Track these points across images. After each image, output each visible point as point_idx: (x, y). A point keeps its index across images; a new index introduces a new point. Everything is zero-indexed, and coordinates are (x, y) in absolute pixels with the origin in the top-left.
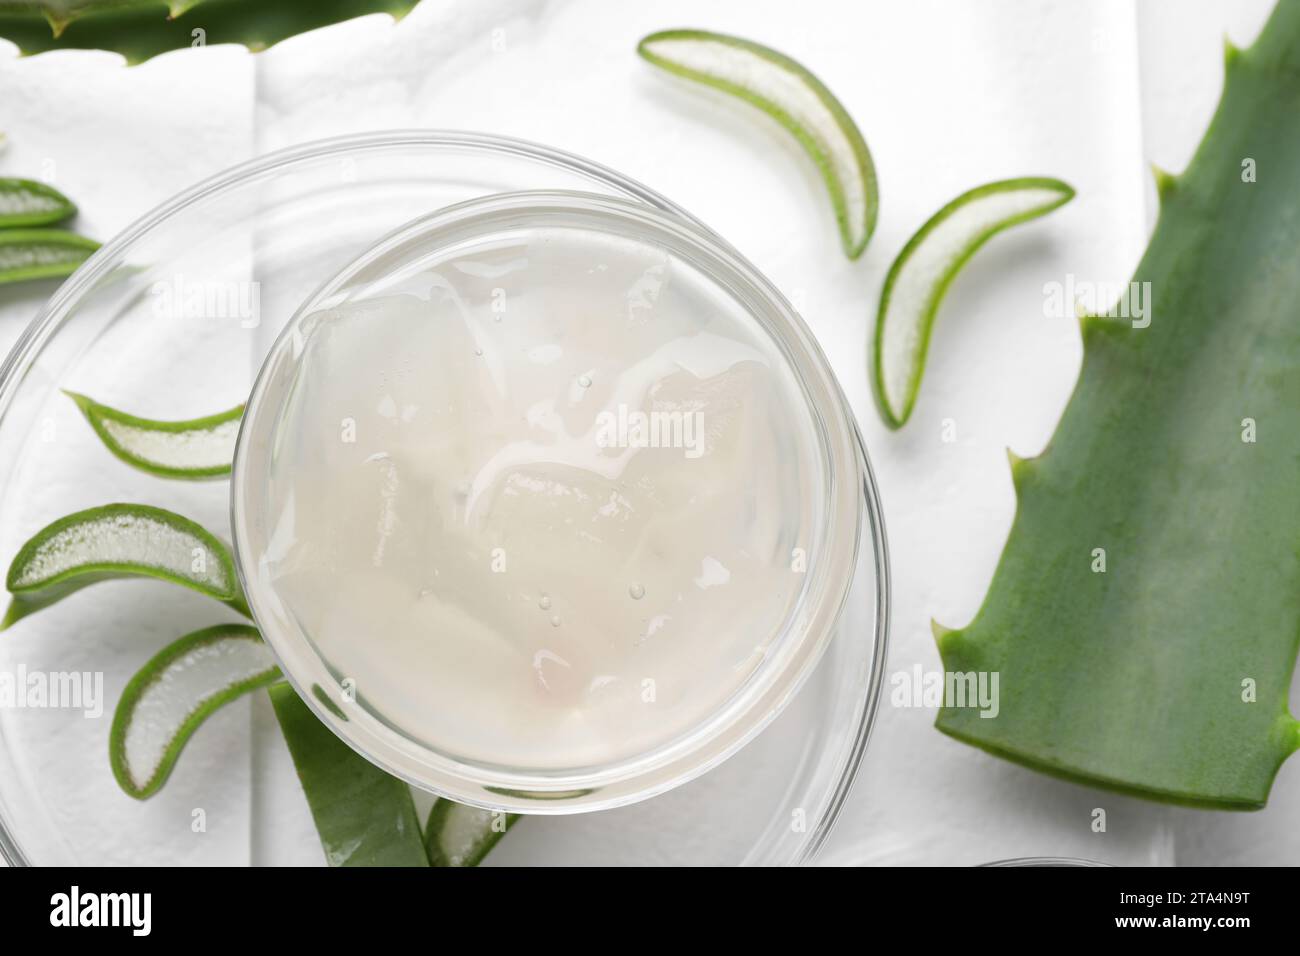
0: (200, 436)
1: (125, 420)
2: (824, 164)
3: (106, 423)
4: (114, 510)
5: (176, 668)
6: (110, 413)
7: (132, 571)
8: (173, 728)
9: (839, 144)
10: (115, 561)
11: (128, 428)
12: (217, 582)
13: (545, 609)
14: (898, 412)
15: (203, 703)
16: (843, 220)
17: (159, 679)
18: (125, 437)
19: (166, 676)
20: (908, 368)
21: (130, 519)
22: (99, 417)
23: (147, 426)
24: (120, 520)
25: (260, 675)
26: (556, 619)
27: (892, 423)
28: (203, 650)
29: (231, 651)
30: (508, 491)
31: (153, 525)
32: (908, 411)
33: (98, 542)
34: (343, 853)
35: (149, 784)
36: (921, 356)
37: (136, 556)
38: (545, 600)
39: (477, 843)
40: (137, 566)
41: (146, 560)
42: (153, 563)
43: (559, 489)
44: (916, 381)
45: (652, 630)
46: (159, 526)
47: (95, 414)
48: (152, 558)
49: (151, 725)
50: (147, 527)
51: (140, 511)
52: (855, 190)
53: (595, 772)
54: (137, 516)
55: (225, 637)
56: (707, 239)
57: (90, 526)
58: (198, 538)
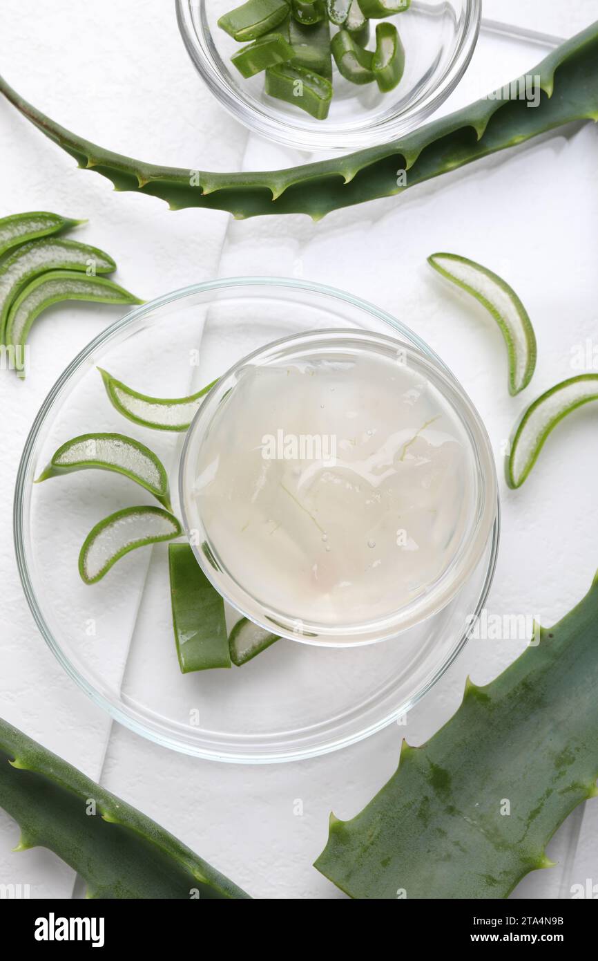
0: (163, 408)
1: (127, 391)
2: (511, 344)
3: (116, 389)
4: (114, 436)
5: (122, 522)
6: (119, 385)
7: (115, 469)
8: (113, 552)
9: (521, 335)
10: (109, 462)
11: (127, 395)
12: (158, 486)
13: (324, 541)
14: (516, 481)
15: (131, 543)
16: (512, 375)
17: (112, 526)
18: (124, 399)
19: (116, 525)
20: (526, 459)
21: (121, 443)
22: (113, 386)
23: (137, 396)
24: (116, 442)
25: (163, 536)
26: (328, 548)
27: (512, 484)
28: (138, 517)
29: (152, 521)
30: (323, 480)
31: (132, 449)
32: (521, 481)
33: (103, 451)
34: (187, 636)
35: (95, 577)
36: (535, 455)
37: (119, 463)
38: (325, 537)
39: (254, 647)
40: (119, 468)
41: (124, 466)
42: (128, 468)
43: (348, 485)
44: (529, 467)
45: (375, 565)
46: (135, 450)
47: (111, 384)
48: (128, 465)
49: (103, 548)
50: (129, 449)
51: (127, 440)
52: (523, 361)
53: (331, 628)
54: (124, 443)
55: (149, 512)
56: (449, 378)
57: (100, 441)
58: (153, 461)
